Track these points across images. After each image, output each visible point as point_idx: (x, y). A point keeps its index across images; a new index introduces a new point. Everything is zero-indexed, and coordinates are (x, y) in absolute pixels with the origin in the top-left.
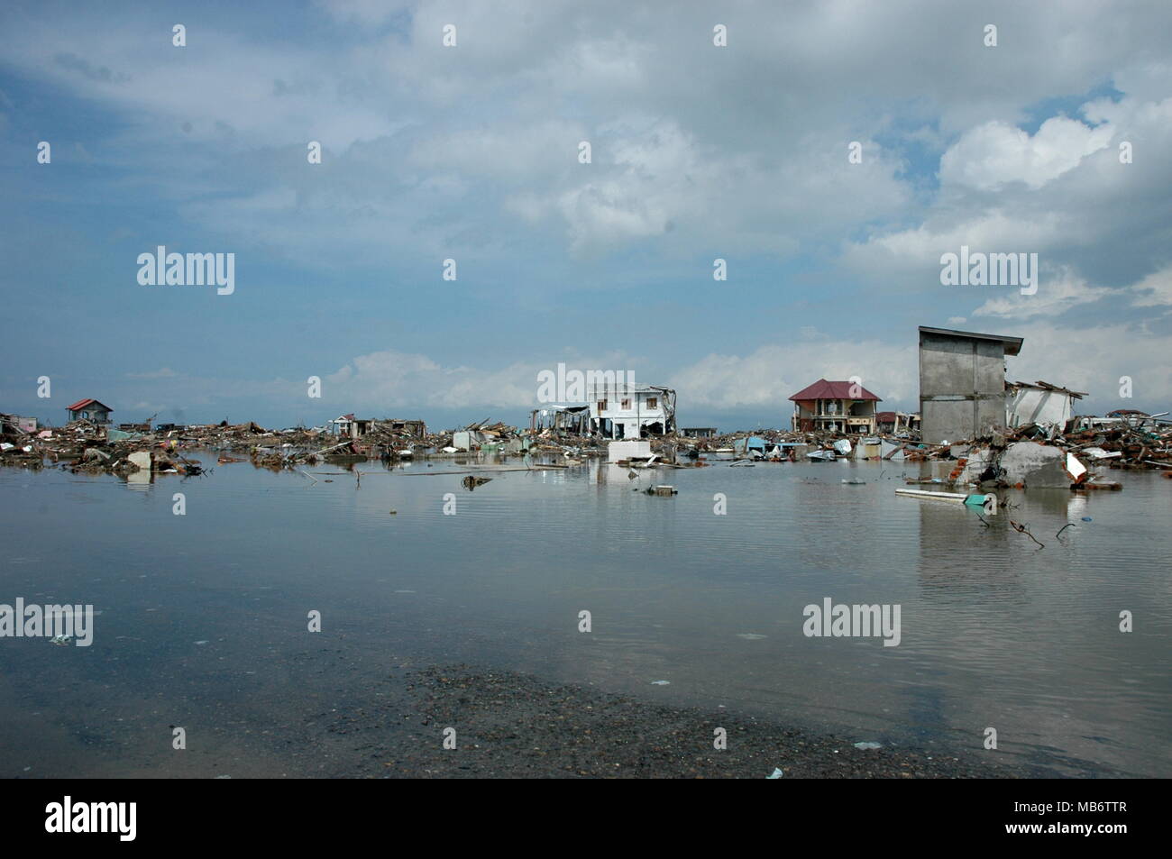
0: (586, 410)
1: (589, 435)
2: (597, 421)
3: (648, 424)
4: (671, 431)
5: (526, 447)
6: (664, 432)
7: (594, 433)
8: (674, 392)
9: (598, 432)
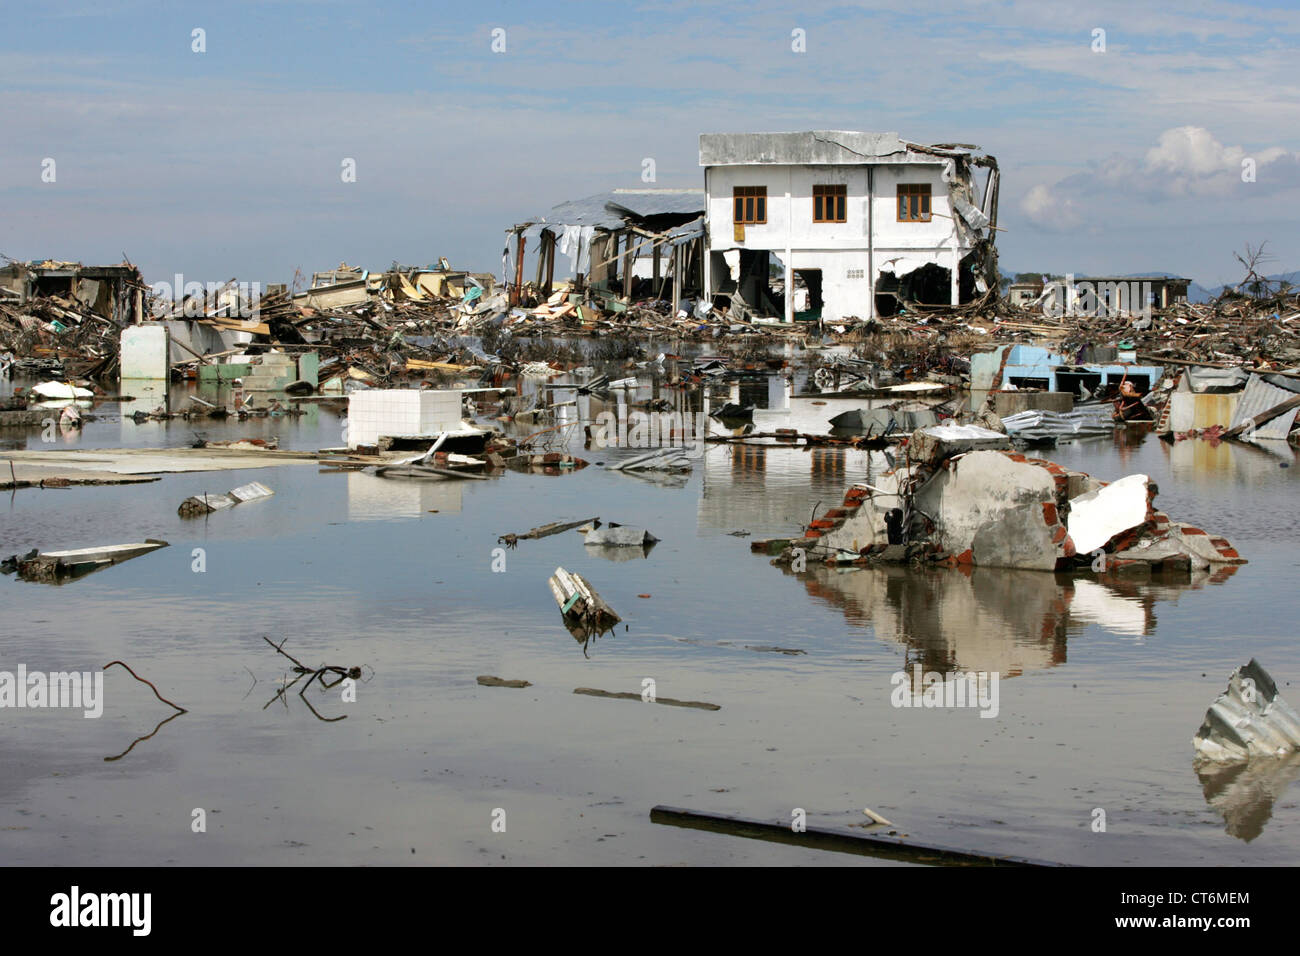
0: (696, 224)
1: (705, 306)
2: (733, 260)
3: (901, 270)
4: (979, 295)
5: (309, 376)
6: (955, 300)
7: (721, 303)
8: (991, 163)
9: (736, 298)
